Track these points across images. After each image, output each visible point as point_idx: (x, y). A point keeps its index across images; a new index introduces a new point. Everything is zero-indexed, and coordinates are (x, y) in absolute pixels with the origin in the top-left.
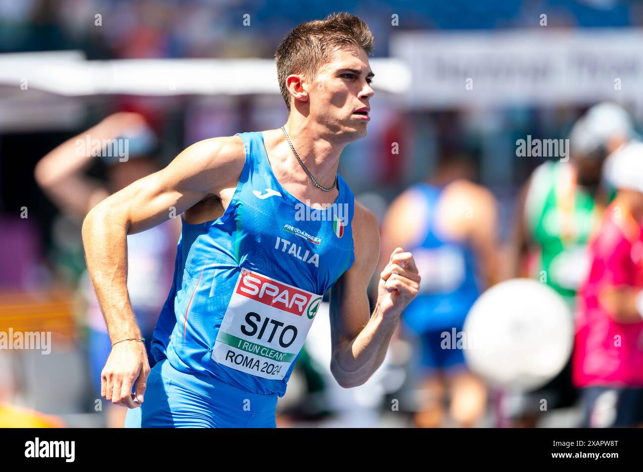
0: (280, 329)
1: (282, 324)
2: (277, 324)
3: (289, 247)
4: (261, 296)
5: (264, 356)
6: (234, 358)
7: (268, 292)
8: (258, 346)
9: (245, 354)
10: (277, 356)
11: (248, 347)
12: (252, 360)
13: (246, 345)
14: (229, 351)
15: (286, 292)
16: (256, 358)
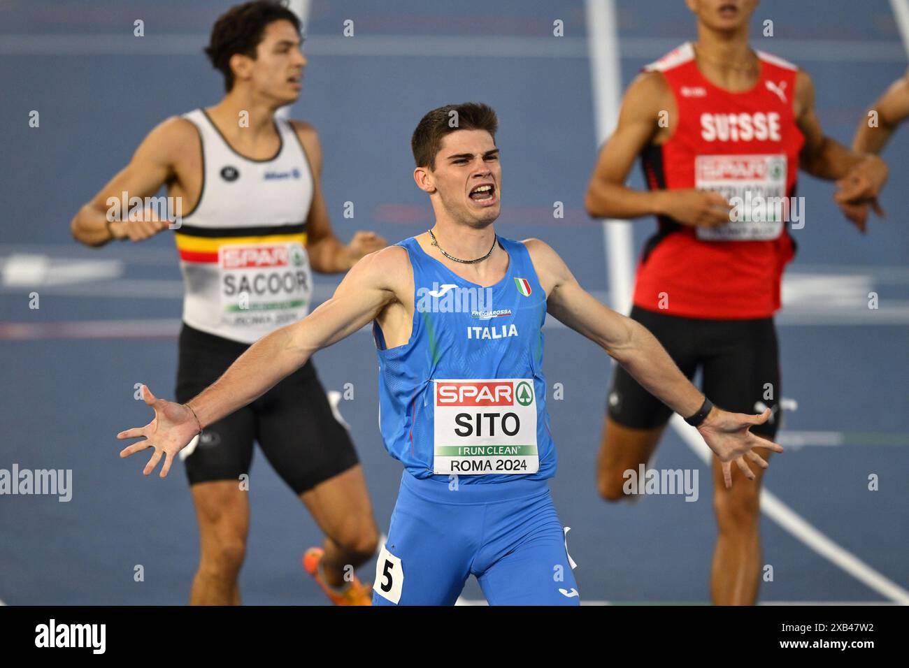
0: (498, 421)
1: (498, 415)
2: (492, 416)
3: (481, 333)
4: (461, 400)
5: (493, 455)
6: (460, 466)
7: (467, 395)
8: (481, 447)
9: (471, 459)
10: (509, 451)
11: (470, 451)
12: (481, 462)
13: (467, 450)
14: (452, 462)
15: (485, 388)
16: (485, 459)
